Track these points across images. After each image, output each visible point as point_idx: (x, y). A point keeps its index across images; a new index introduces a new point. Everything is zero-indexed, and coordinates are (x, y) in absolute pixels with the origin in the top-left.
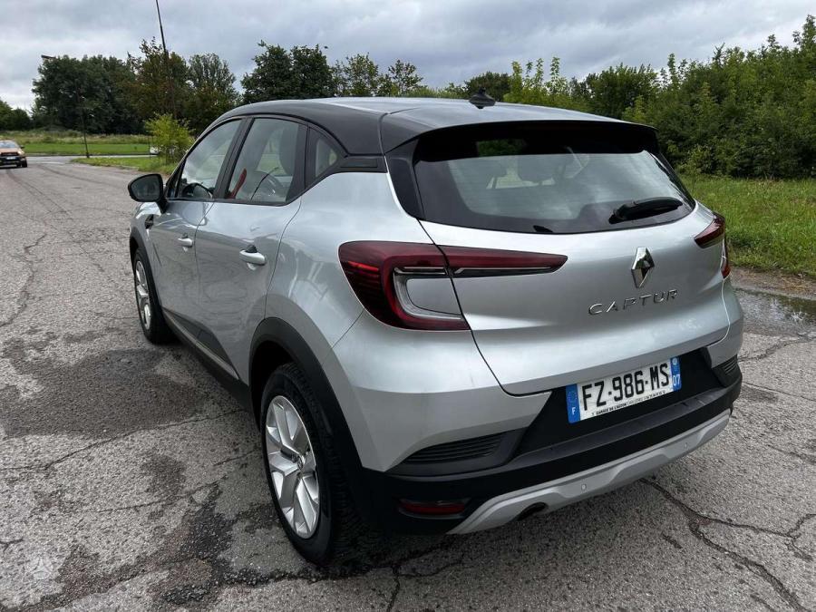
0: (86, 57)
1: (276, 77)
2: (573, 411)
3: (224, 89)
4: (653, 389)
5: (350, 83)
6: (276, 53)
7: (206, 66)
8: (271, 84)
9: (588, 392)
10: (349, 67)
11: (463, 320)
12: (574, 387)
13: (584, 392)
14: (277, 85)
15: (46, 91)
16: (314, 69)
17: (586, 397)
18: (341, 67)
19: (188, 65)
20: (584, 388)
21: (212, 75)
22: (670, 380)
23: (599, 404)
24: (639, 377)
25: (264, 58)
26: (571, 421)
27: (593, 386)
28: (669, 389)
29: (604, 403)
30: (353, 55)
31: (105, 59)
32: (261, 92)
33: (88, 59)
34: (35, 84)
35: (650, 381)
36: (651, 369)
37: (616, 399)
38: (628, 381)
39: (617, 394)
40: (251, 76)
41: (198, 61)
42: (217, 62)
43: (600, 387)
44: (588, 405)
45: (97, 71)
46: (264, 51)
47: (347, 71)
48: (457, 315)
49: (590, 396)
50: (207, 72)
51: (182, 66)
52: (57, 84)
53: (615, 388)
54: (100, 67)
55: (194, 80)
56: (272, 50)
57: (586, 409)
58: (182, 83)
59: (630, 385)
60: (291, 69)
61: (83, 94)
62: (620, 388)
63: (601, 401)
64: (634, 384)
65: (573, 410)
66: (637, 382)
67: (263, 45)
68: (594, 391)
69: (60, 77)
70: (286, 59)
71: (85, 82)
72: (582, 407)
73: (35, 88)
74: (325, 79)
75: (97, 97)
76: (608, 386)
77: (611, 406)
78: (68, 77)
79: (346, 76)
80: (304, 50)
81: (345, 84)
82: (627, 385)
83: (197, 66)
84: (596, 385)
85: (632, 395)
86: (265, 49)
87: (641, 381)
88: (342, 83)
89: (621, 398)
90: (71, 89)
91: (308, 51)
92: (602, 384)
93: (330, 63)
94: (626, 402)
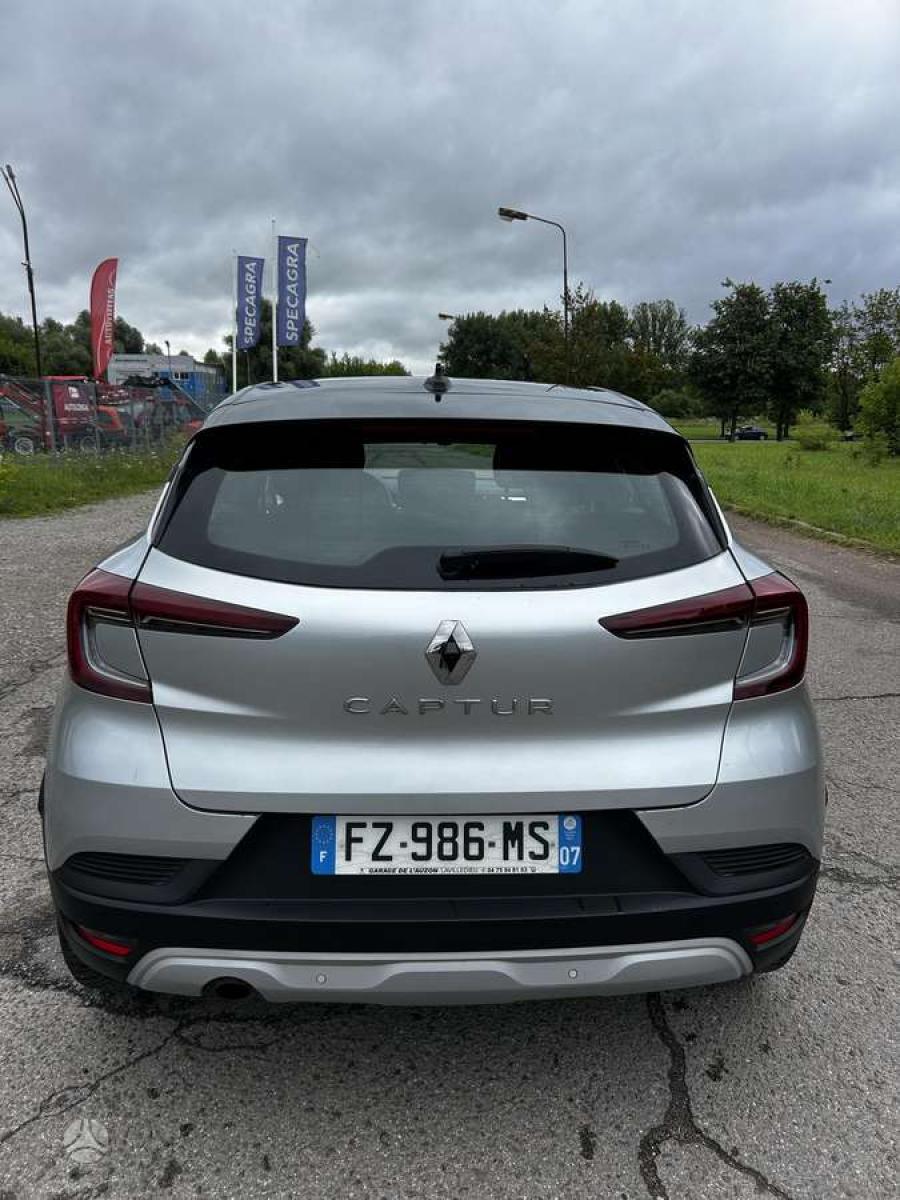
0: (504, 313)
1: (742, 330)
2: (322, 857)
3: (675, 347)
4: (506, 857)
5: (861, 334)
6: (749, 295)
7: (654, 318)
8: (733, 340)
9: (356, 833)
10: (864, 309)
11: (148, 689)
12: (331, 818)
13: (349, 833)
14: (743, 340)
15: (453, 357)
16: (803, 314)
17: (350, 840)
18: (851, 310)
19: (631, 317)
20: (350, 827)
21: (661, 329)
22: (553, 852)
23: (376, 857)
24: (474, 833)
25: (727, 303)
26: (316, 870)
27: (370, 825)
28: (549, 867)
29: (389, 858)
30: (874, 290)
31: (526, 315)
32: (716, 352)
33: (507, 315)
34: (442, 348)
35: (500, 844)
36: (507, 826)
37: (415, 857)
38: (448, 833)
39: (421, 849)
40: (704, 329)
41: (644, 312)
42: (670, 311)
43: (383, 831)
44: (353, 854)
45: (515, 331)
46: (729, 293)
47: (859, 315)
48: (142, 680)
49: (359, 840)
50: (654, 326)
51: (622, 320)
52: (467, 348)
53: (416, 839)
54: (519, 325)
55: (635, 338)
56: (741, 292)
57: (348, 857)
58: (619, 341)
59: (452, 840)
60: (767, 317)
61: (495, 361)
62: (428, 840)
63: (382, 853)
64: (460, 840)
65: (322, 855)
66: (468, 840)
67: (729, 284)
68: (371, 837)
69: (471, 340)
70: (762, 304)
71: (498, 346)
72: (340, 854)
73: (440, 353)
74: (821, 329)
75: (510, 364)
76: (402, 832)
77: (404, 866)
78: (479, 341)
79: (854, 323)
80: (791, 289)
81: (851, 336)
82: (443, 840)
83: (642, 318)
84: (376, 825)
85: (454, 857)
86: (731, 289)
87: (480, 841)
88: (850, 335)
89: (428, 857)
90: (480, 354)
91: (798, 289)
92: (389, 827)
93: (831, 306)
94: (436, 866)
